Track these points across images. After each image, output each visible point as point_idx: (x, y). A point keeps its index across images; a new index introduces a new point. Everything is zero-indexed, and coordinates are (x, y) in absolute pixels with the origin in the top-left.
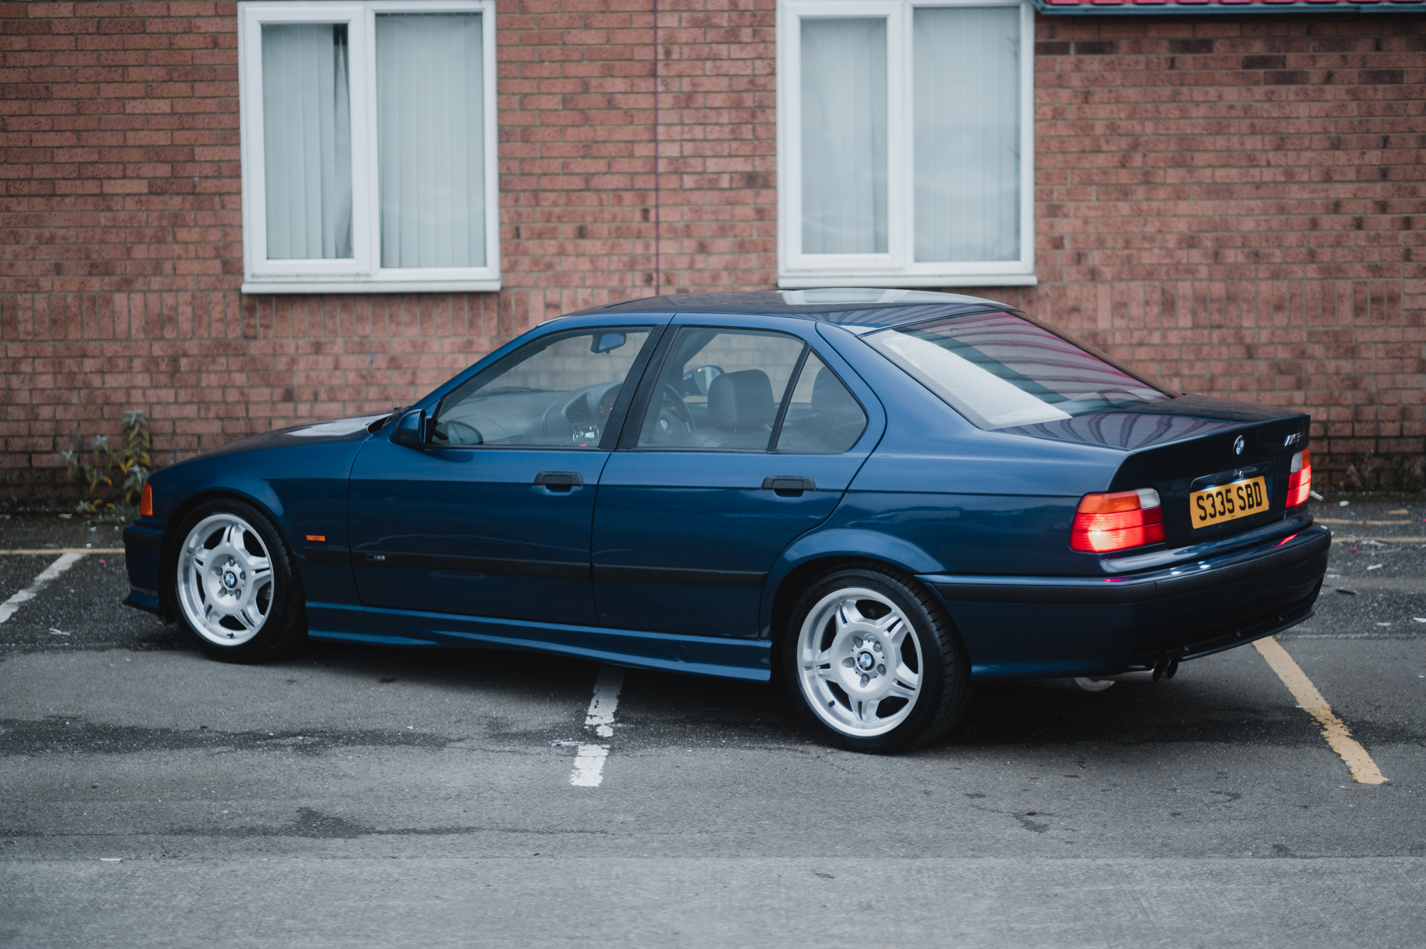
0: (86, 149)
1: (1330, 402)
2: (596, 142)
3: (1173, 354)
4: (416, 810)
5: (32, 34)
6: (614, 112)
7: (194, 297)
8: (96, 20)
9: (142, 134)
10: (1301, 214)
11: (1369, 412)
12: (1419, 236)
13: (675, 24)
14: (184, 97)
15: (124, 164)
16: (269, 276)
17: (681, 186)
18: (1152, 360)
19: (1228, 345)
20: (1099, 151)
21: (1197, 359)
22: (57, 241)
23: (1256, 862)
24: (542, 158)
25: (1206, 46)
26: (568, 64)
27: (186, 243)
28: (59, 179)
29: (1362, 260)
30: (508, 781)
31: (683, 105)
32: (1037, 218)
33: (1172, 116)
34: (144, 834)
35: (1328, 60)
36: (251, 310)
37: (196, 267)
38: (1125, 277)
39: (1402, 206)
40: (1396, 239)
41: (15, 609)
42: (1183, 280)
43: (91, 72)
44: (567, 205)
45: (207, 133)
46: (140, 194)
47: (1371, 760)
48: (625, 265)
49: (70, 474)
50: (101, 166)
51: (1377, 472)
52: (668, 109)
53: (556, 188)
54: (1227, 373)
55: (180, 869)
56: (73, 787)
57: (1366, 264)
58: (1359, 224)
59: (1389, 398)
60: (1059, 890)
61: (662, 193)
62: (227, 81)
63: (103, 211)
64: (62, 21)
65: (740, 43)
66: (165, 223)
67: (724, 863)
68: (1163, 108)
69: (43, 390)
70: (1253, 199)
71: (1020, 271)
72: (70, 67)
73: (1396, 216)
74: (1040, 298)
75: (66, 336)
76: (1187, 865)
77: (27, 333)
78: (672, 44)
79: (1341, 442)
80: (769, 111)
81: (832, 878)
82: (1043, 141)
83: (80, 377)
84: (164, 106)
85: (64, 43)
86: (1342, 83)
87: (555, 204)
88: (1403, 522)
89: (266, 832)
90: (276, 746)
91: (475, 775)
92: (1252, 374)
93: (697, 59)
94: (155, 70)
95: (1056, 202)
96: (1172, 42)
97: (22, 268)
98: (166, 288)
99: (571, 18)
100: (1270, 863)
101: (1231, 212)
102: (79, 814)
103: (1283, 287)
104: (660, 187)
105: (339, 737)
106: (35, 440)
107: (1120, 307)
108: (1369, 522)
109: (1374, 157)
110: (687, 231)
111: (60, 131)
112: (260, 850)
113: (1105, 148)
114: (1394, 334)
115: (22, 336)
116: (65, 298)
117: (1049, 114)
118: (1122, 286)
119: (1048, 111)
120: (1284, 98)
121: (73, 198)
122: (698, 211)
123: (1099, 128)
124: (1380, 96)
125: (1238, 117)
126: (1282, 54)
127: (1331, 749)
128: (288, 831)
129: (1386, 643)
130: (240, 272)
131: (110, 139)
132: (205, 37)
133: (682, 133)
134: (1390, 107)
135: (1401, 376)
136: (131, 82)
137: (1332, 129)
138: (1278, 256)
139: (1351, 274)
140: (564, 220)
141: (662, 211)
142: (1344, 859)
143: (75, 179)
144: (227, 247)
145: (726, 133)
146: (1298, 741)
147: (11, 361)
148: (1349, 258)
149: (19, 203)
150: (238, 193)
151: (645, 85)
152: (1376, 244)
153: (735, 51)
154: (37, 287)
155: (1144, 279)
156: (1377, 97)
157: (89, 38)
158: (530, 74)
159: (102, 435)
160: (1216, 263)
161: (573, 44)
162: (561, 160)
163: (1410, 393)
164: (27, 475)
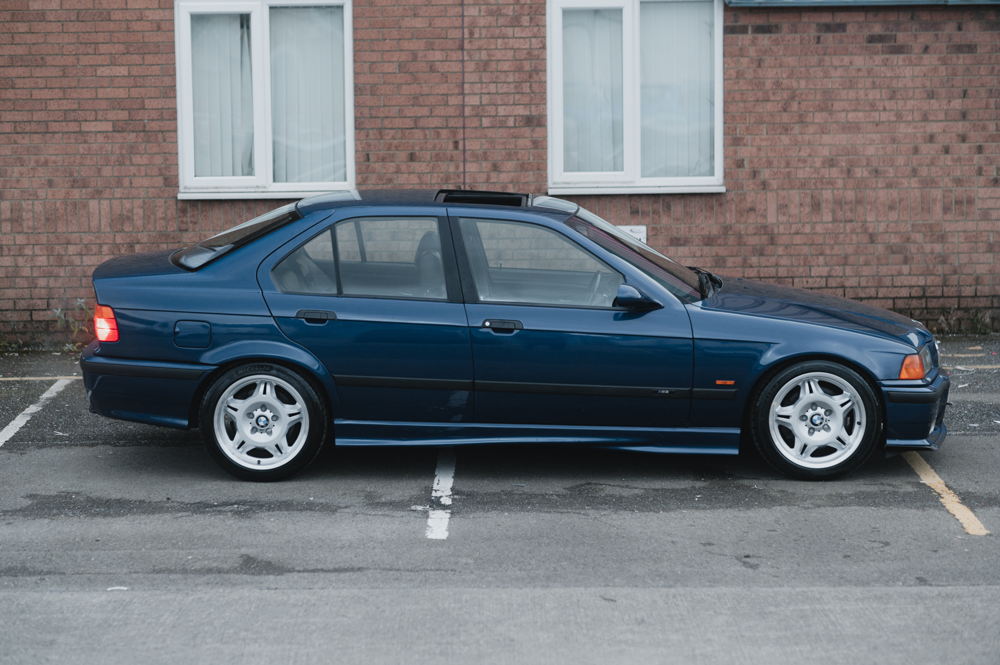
0: (70, 101)
1: (928, 273)
2: (422, 95)
3: (820, 240)
4: (322, 556)
5: (32, 21)
6: (434, 74)
7: (144, 203)
8: (76, 11)
9: (108, 90)
10: (907, 143)
11: (954, 280)
12: (988, 158)
13: (477, 14)
14: (137, 65)
15: (95, 111)
16: (197, 188)
17: (481, 125)
18: (805, 244)
19: (857, 234)
20: (768, 100)
21: (836, 243)
22: (50, 164)
23: (905, 589)
24: (384, 106)
25: (842, 27)
26: (402, 41)
27: (139, 165)
28: (51, 121)
29: (949, 175)
30: (383, 536)
31: (482, 70)
32: (725, 146)
33: (818, 76)
34: (135, 572)
35: (925, 37)
36: (184, 211)
37: (146, 182)
38: (785, 187)
39: (976, 137)
40: (972, 160)
41: (29, 418)
42: (826, 189)
43: (73, 47)
44: (402, 139)
45: (153, 89)
46: (107, 132)
47: (976, 519)
48: (442, 180)
49: (59, 325)
50: (80, 112)
51: (959, 320)
52: (471, 72)
53: (395, 127)
54: (856, 253)
55: (163, 597)
56: (82, 540)
57: (951, 178)
58: (947, 151)
59: (967, 270)
60: (772, 609)
61: (467, 130)
62: (167, 53)
63: (81, 143)
64: (53, 12)
65: (521, 26)
66: (124, 152)
67: (539, 591)
68: (811, 71)
69: (40, 267)
70: (874, 133)
71: (714, 183)
72: (59, 44)
73: (972, 144)
74: (727, 202)
75: (56, 229)
76: (858, 591)
77: (29, 228)
78: (474, 27)
79: (935, 300)
80: (541, 73)
81: (615, 601)
82: (729, 93)
83: (66, 258)
84: (123, 71)
85: (54, 27)
86: (935, 53)
87: (394, 138)
88: (979, 355)
89: (220, 571)
90: (220, 512)
91: (360, 531)
92: (874, 254)
93: (492, 38)
94: (117, 46)
95: (738, 136)
96: (818, 25)
97: (25, 183)
98: (125, 197)
99: (404, 9)
100: (915, 590)
101: (858, 142)
102: (89, 559)
103: (894, 193)
104: (466, 126)
105: (262, 506)
106: (35, 301)
107: (782, 208)
108: (956, 355)
109: (957, 104)
110: (485, 156)
111: (51, 88)
112: (217, 583)
113: (772, 98)
114: (971, 226)
115: (26, 230)
116: (55, 204)
117: (734, 75)
118: (783, 193)
119: (733, 73)
120: (895, 63)
121: (60, 135)
122: (492, 142)
123: (768, 84)
124: (961, 62)
125: (863, 77)
126: (894, 33)
127: (948, 511)
128: (234, 570)
129: (977, 438)
130: (177, 186)
131: (87, 94)
132: (152, 24)
133: (482, 88)
134: (968, 69)
135: (975, 254)
136: (100, 54)
137: (928, 84)
138: (891, 172)
139: (941, 184)
140: (400, 149)
141: (467, 142)
142: (966, 587)
143: (62, 121)
144: (168, 167)
145: (511, 88)
146: (925, 506)
147: (18, 247)
148: (940, 174)
149: (23, 138)
150: (175, 131)
151: (456, 55)
152: (958, 164)
153: (518, 32)
154: (36, 197)
155: (799, 188)
156: (959, 63)
157: (71, 24)
158: (376, 48)
159: (81, 298)
160: (848, 177)
161: (406, 28)
162: (398, 108)
163: (982, 266)
164: (29, 326)
